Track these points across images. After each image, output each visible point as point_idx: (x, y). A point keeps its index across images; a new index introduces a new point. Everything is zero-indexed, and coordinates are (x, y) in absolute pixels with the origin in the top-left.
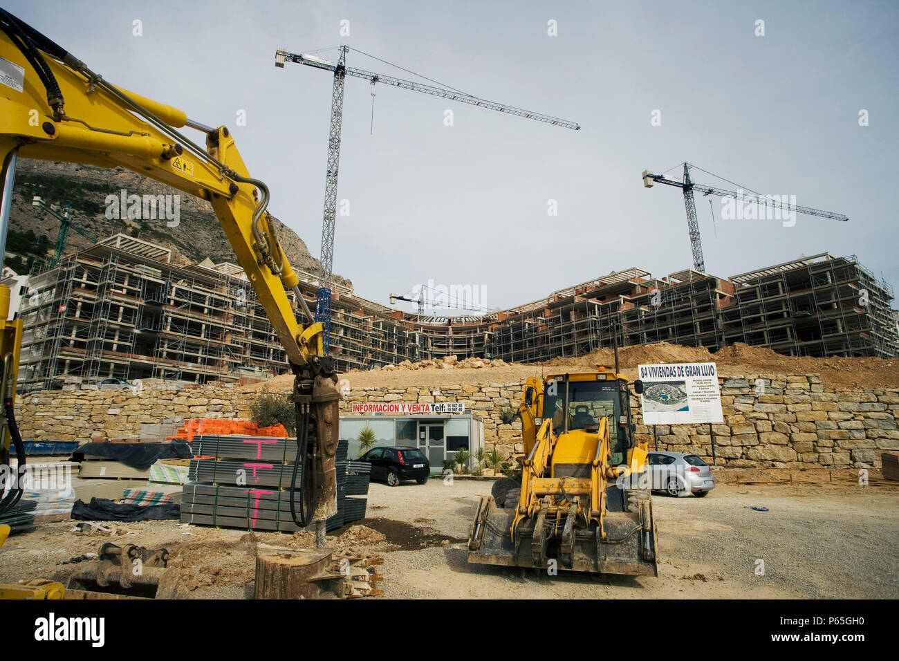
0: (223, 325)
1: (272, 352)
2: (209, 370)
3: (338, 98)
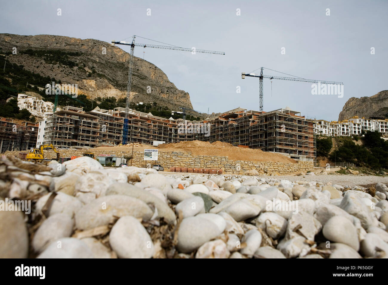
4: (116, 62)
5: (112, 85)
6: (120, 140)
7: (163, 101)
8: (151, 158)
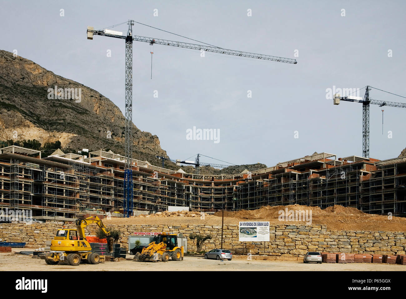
0: (75, 189)
1: (101, 200)
2: (70, 211)
3: (129, 57)
4: (31, 86)
5: (31, 121)
6: (110, 205)
7: (121, 147)
8: (256, 237)
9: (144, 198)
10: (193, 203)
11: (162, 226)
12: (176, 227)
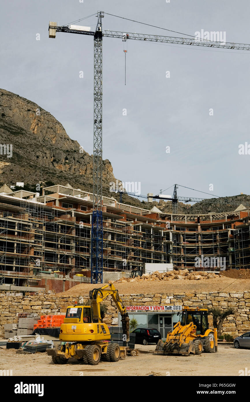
0: (29, 242)
3: (98, 58)
6: (70, 264)
9: (112, 253)
10: (175, 258)
11: (159, 295)
12: (178, 296)
